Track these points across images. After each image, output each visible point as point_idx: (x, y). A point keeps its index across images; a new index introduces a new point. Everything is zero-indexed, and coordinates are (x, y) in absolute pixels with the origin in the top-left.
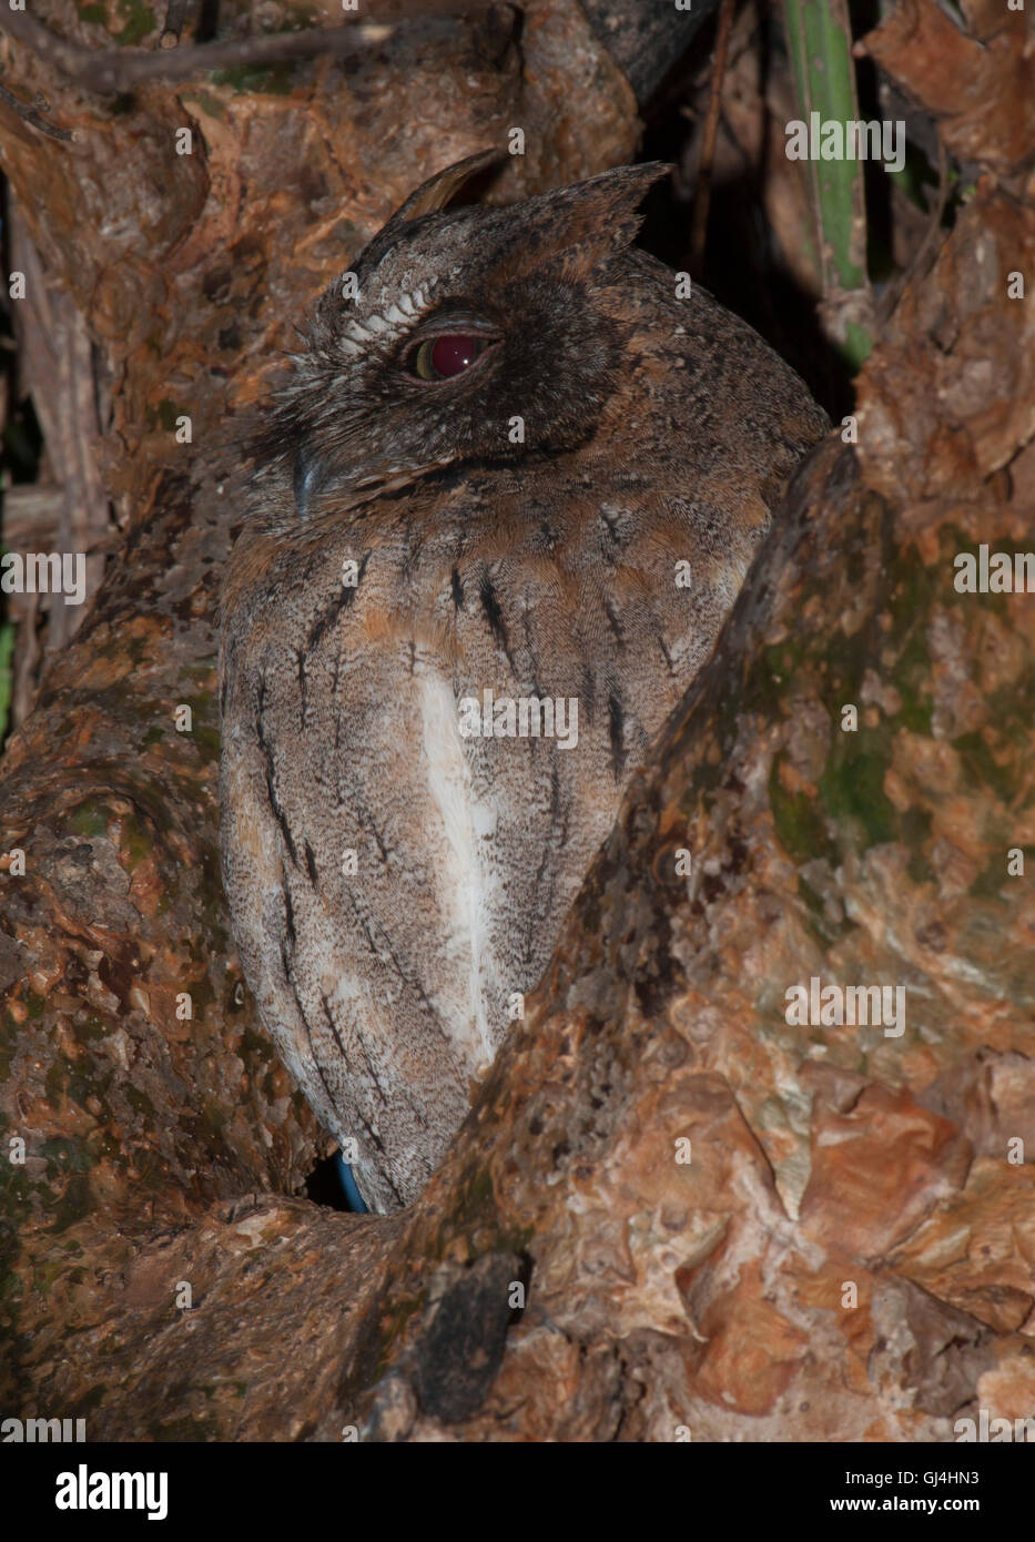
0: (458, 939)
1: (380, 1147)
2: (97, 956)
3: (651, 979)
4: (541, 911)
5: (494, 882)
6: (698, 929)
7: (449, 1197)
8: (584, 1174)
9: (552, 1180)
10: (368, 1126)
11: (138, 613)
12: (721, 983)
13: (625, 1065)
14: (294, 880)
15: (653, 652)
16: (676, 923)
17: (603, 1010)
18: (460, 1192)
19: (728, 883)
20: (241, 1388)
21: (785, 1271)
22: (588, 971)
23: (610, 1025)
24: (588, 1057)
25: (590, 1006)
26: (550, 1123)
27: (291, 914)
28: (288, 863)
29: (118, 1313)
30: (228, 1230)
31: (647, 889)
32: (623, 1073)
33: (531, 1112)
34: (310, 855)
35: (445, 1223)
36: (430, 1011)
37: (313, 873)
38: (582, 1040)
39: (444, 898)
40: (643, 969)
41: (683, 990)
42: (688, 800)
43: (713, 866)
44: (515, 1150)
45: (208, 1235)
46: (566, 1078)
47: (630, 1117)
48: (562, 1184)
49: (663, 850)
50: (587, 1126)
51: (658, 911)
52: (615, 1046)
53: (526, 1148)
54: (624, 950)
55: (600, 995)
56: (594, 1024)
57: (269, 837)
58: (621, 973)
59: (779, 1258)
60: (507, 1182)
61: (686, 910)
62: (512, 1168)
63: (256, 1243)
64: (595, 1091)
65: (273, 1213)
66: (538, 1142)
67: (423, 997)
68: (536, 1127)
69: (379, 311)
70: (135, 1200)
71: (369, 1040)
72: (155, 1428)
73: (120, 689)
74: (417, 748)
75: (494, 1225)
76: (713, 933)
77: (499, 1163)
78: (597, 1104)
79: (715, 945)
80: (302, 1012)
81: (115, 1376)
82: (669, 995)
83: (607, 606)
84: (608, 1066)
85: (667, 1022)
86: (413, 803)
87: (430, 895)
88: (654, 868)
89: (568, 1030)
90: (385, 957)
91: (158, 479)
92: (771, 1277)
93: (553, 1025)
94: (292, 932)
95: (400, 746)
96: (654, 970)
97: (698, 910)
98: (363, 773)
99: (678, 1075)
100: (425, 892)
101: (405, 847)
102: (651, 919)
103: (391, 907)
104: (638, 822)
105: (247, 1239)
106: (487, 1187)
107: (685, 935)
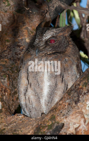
0: (44, 94)
1: (31, 112)
2: (4, 89)
3: (76, 101)
4: (52, 93)
5: (48, 90)
6: (83, 97)
7: (49, 118)
8: (66, 118)
9: (62, 118)
10: (30, 110)
11: (6, 58)
12: (84, 103)
13: (72, 108)
14: (28, 86)
15: (67, 72)
16: (80, 96)
17: (70, 103)
18: (51, 117)
19: (87, 94)
20: (21, 131)
21: (84, 130)
22: (69, 99)
23: (71, 105)
24: (68, 107)
25: (69, 102)
26: (63, 112)
27: (27, 89)
28: (28, 85)
29: (6, 122)
30: (18, 117)
31: (77, 93)
32: (72, 109)
33: (61, 111)
34: (31, 84)
35: (49, 120)
36: (40, 100)
37: (31, 86)
38: (68, 105)
39: (43, 90)
40: (76, 100)
41: (80, 103)
42: (83, 85)
43: (86, 92)
44: (59, 114)
45: (16, 117)
46: (66, 109)
47: (72, 113)
48: (63, 118)
49: (80, 89)
50: (67, 113)
51: (78, 95)
52: (71, 107)
53: (60, 114)
54: (74, 98)
55: (70, 101)
56: (69, 104)
57: (26, 82)
58: (73, 100)
59: (84, 129)
60: (57, 117)
61: (82, 96)
62: (58, 116)
63: (21, 118)
64: (69, 110)
65: (22, 116)
66: (61, 114)
67: (39, 99)
68: (61, 112)
69: (46, 36)
70: (6, 112)
71: (33, 102)
72: (13, 133)
73: (4, 65)
74: (44, 76)
75: (55, 121)
76: (84, 98)
77: (56, 115)
78: (68, 112)
79: (84, 99)
80: (26, 98)
81: (6, 128)
82: (78, 103)
83: (64, 67)
84: (70, 108)
85: (77, 105)
86: (42, 81)
87: (42, 90)
88: (78, 91)
89: (66, 104)
90: (37, 95)
91: (7, 46)
92: (82, 131)
93: (64, 103)
94: (27, 91)
95: (42, 76)
96: (77, 100)
97: (83, 96)
98: (38, 78)
99: (78, 110)
100: (42, 89)
101: (41, 85)
102: (77, 95)
103: (38, 90)
104: (77, 86)
105: (20, 118)
106: (55, 117)
107: (81, 98)
